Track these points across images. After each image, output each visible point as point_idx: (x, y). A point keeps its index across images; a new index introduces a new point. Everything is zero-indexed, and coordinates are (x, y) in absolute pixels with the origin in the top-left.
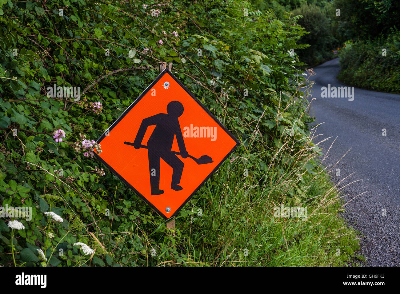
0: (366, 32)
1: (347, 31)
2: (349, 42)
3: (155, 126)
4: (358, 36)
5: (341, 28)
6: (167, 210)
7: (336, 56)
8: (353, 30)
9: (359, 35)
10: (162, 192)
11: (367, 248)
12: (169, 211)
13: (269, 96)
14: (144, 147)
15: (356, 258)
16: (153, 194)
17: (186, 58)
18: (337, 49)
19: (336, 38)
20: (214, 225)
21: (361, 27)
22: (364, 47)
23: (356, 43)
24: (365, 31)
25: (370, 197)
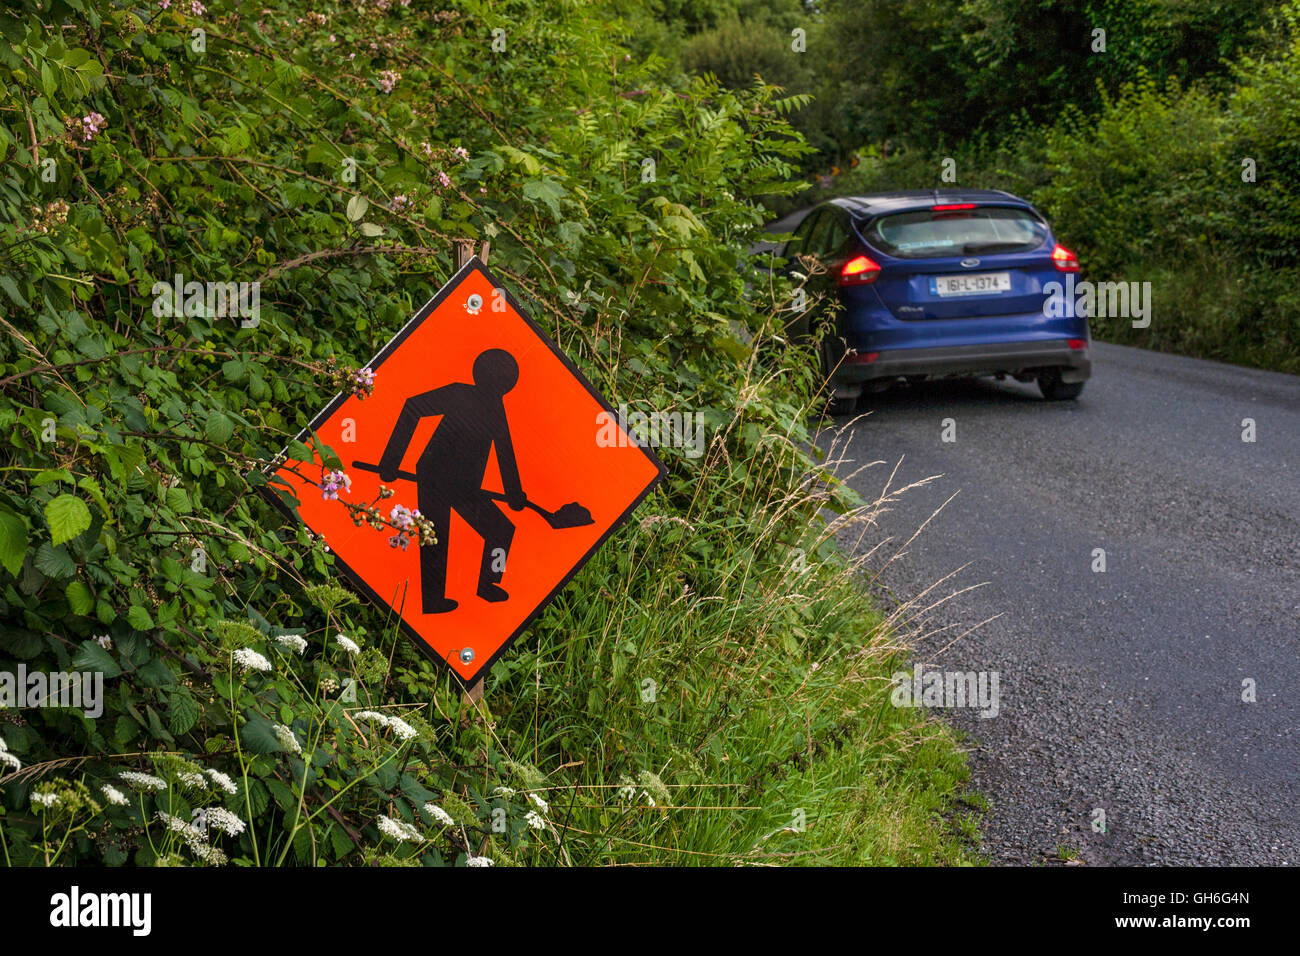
0: (932, 122)
1: (869, 113)
2: (872, 150)
3: (438, 419)
4: (905, 134)
5: (849, 103)
6: (465, 658)
7: (828, 193)
8: (887, 112)
9: (907, 130)
10: (452, 605)
11: (987, 776)
12: (468, 657)
13: (709, 335)
14: (406, 476)
15: (960, 802)
16: (427, 609)
17: (497, 225)
18: (831, 172)
19: (831, 136)
20: (590, 703)
21: (914, 104)
22: (923, 172)
23: (896, 155)
24: (927, 120)
25: (983, 638)
